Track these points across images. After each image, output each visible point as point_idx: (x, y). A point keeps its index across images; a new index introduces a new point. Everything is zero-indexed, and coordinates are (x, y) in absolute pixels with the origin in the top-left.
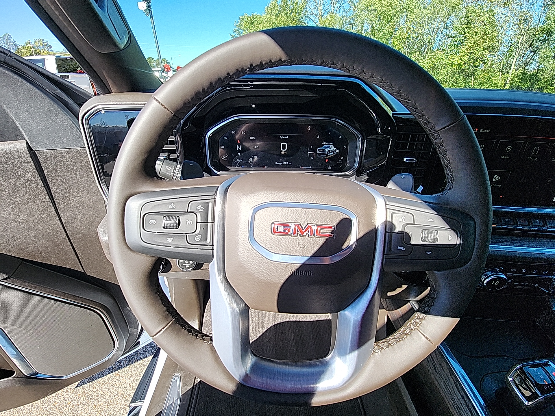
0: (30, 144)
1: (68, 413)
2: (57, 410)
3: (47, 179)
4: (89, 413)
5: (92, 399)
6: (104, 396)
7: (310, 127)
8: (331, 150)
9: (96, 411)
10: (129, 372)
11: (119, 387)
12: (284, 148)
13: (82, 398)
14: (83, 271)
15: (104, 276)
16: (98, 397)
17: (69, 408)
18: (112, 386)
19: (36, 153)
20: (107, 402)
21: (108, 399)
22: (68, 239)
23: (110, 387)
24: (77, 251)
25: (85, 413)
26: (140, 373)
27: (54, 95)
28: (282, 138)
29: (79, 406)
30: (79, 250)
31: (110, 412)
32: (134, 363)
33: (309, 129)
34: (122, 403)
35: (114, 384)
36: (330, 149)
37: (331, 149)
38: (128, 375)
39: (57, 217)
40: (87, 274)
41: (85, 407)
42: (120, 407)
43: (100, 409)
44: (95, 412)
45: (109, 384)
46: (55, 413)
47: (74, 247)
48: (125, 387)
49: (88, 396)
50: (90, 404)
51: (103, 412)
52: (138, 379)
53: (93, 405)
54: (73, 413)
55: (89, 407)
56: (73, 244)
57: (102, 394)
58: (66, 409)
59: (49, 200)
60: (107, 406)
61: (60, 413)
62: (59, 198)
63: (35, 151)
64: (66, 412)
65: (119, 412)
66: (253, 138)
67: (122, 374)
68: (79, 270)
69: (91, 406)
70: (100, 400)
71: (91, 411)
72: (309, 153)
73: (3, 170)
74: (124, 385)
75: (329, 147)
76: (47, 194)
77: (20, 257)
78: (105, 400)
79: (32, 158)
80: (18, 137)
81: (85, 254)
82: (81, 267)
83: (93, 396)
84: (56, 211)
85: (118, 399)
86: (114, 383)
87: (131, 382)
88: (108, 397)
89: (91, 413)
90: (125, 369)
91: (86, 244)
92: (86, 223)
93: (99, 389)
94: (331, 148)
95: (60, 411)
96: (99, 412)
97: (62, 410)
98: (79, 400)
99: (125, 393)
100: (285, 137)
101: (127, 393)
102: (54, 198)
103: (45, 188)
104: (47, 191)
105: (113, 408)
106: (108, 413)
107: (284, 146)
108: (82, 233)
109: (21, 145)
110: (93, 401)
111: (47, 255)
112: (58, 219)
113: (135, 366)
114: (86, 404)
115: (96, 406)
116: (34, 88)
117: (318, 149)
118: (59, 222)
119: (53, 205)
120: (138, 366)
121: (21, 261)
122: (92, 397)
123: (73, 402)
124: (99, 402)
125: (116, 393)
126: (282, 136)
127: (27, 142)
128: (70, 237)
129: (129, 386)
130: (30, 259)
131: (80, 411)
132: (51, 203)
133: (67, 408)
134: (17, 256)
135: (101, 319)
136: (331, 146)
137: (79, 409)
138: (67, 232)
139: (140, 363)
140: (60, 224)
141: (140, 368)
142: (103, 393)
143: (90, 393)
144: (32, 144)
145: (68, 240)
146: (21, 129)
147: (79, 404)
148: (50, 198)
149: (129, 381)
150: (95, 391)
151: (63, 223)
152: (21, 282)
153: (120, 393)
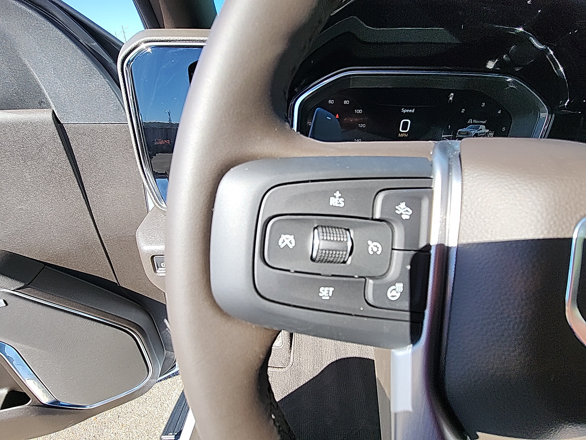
0: (56, 114)
1: (92, 431)
2: (81, 427)
3: (78, 163)
4: (116, 434)
5: (120, 417)
6: (133, 415)
7: (452, 94)
8: (480, 134)
9: (123, 431)
10: (161, 390)
11: (150, 406)
12: (404, 128)
13: (110, 414)
14: (116, 282)
15: (140, 288)
16: (126, 416)
17: (94, 425)
18: (142, 403)
19: (65, 127)
20: (136, 422)
21: (137, 418)
22: (100, 241)
23: (140, 404)
24: (110, 257)
25: (111, 432)
26: (173, 393)
27: (89, 49)
28: (404, 111)
29: (105, 424)
30: (112, 256)
31: (138, 434)
32: (167, 379)
33: (451, 98)
34: (152, 425)
35: (144, 402)
36: (478, 132)
37: (480, 131)
38: (160, 392)
39: (89, 212)
40: (121, 285)
41: (112, 425)
42: (149, 430)
43: (127, 430)
44: (122, 433)
45: (139, 401)
46: (78, 430)
47: (107, 251)
48: (156, 406)
49: (116, 413)
50: (117, 422)
51: (130, 434)
52: (170, 398)
53: (120, 424)
54: (99, 432)
55: (116, 426)
56: (106, 248)
57: (130, 412)
58: (91, 426)
59: (79, 190)
60: (136, 427)
61: (84, 430)
62: (91, 189)
63: (64, 125)
64: (91, 430)
65: (148, 435)
66: (360, 111)
67: (153, 391)
68: (112, 280)
69: (118, 425)
70: (128, 419)
71: (118, 431)
72: (443, 136)
73: (22, 147)
74: (154, 404)
75: (477, 128)
76: (77, 183)
77: (42, 261)
78: (133, 419)
79: (59, 134)
80: (42, 104)
81: (119, 261)
82: (114, 277)
83: (122, 413)
84: (87, 205)
85: (147, 420)
86: (145, 400)
87: (162, 402)
88: (137, 417)
89: (118, 433)
90: (157, 386)
91: (121, 248)
92: (122, 223)
93: (128, 406)
94: (481, 129)
95: (85, 428)
96: (127, 434)
97: (87, 426)
98: (105, 416)
99: (156, 413)
100: (410, 111)
101: (157, 414)
102: (85, 188)
103: (75, 175)
104: (76, 178)
105: (141, 430)
106: (136, 436)
107: (406, 124)
108: (117, 235)
109: (46, 116)
110: (121, 419)
111: (76, 259)
112: (89, 215)
113: (168, 383)
114: (113, 421)
115: (124, 426)
116: (64, 36)
117: (459, 130)
118: (90, 219)
119: (84, 198)
120: (170, 384)
121: (43, 265)
122: (120, 414)
123: (99, 419)
124: (127, 421)
125: (146, 412)
126: (405, 108)
127: (53, 112)
128: (103, 239)
129: (160, 406)
130: (54, 264)
131: (106, 430)
132: (81, 194)
133: (93, 424)
134: (38, 259)
135: (134, 342)
136: (481, 126)
137: (105, 427)
138: (100, 232)
139: (173, 380)
140: (92, 222)
141: (173, 386)
142: (132, 410)
143: (119, 410)
144: (59, 115)
145: (100, 243)
146: (47, 94)
147: (106, 421)
148: (80, 188)
149: (160, 400)
150: (124, 407)
151: (94, 221)
152: (41, 293)
153: (150, 413)
